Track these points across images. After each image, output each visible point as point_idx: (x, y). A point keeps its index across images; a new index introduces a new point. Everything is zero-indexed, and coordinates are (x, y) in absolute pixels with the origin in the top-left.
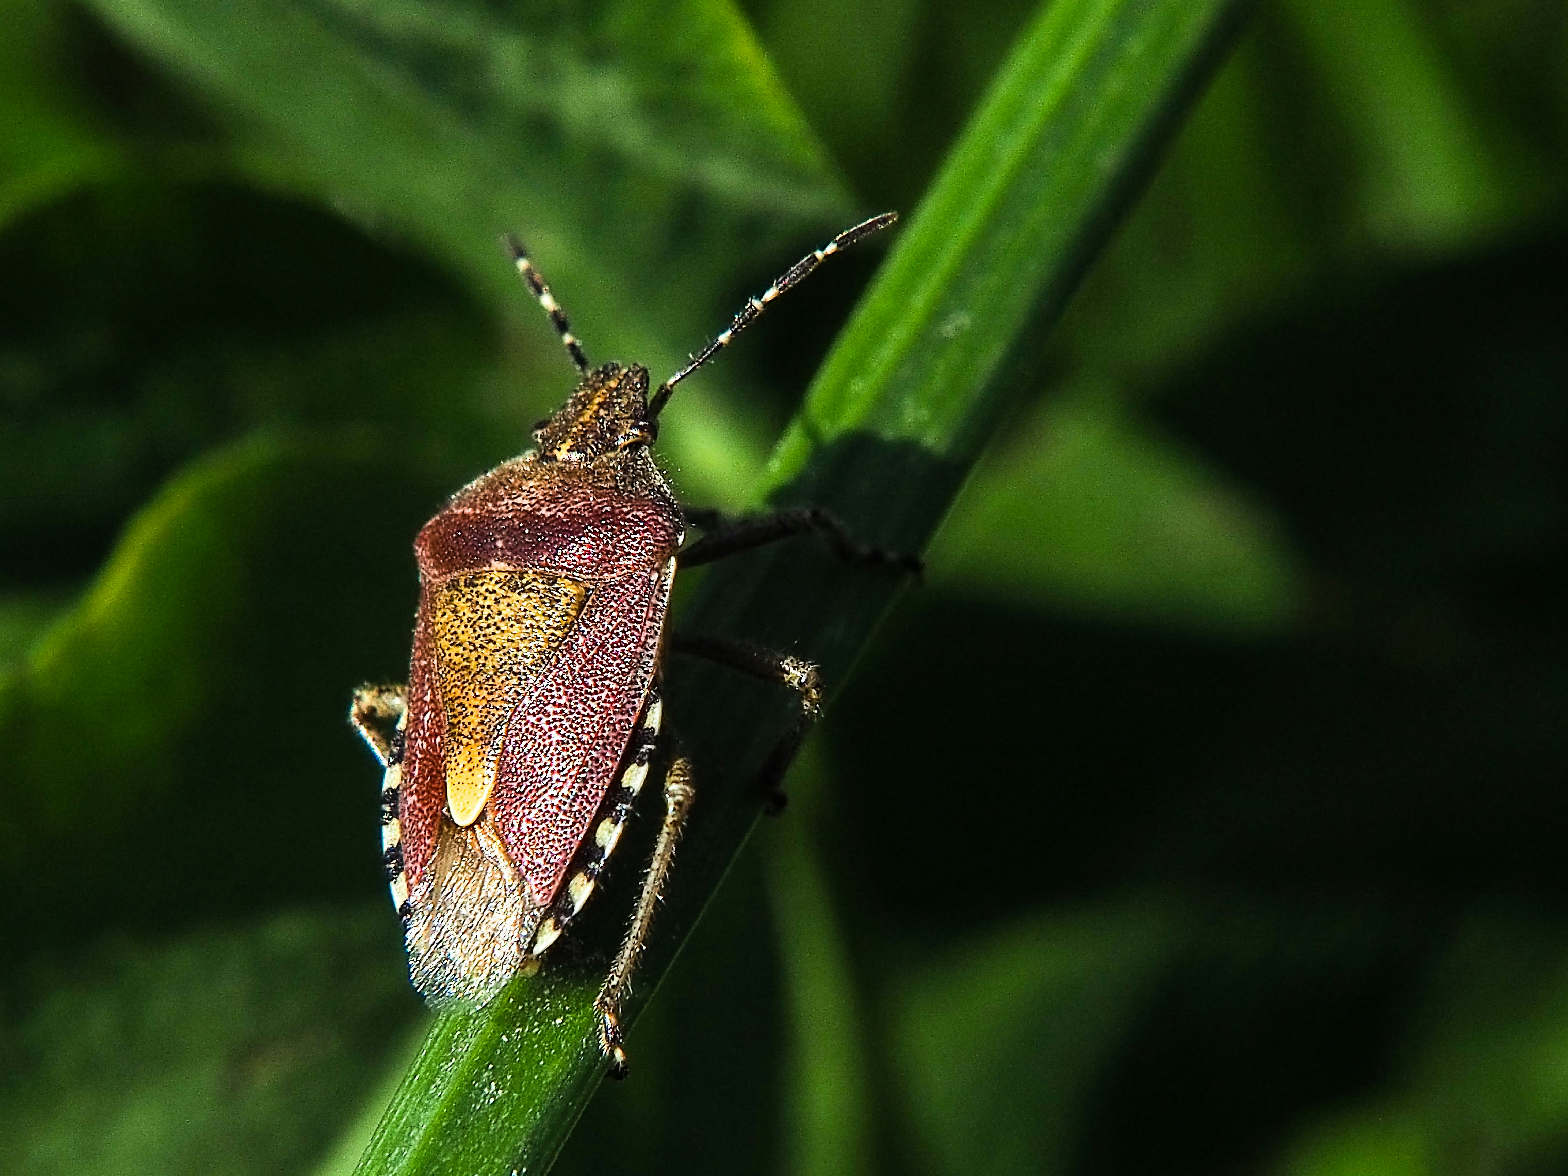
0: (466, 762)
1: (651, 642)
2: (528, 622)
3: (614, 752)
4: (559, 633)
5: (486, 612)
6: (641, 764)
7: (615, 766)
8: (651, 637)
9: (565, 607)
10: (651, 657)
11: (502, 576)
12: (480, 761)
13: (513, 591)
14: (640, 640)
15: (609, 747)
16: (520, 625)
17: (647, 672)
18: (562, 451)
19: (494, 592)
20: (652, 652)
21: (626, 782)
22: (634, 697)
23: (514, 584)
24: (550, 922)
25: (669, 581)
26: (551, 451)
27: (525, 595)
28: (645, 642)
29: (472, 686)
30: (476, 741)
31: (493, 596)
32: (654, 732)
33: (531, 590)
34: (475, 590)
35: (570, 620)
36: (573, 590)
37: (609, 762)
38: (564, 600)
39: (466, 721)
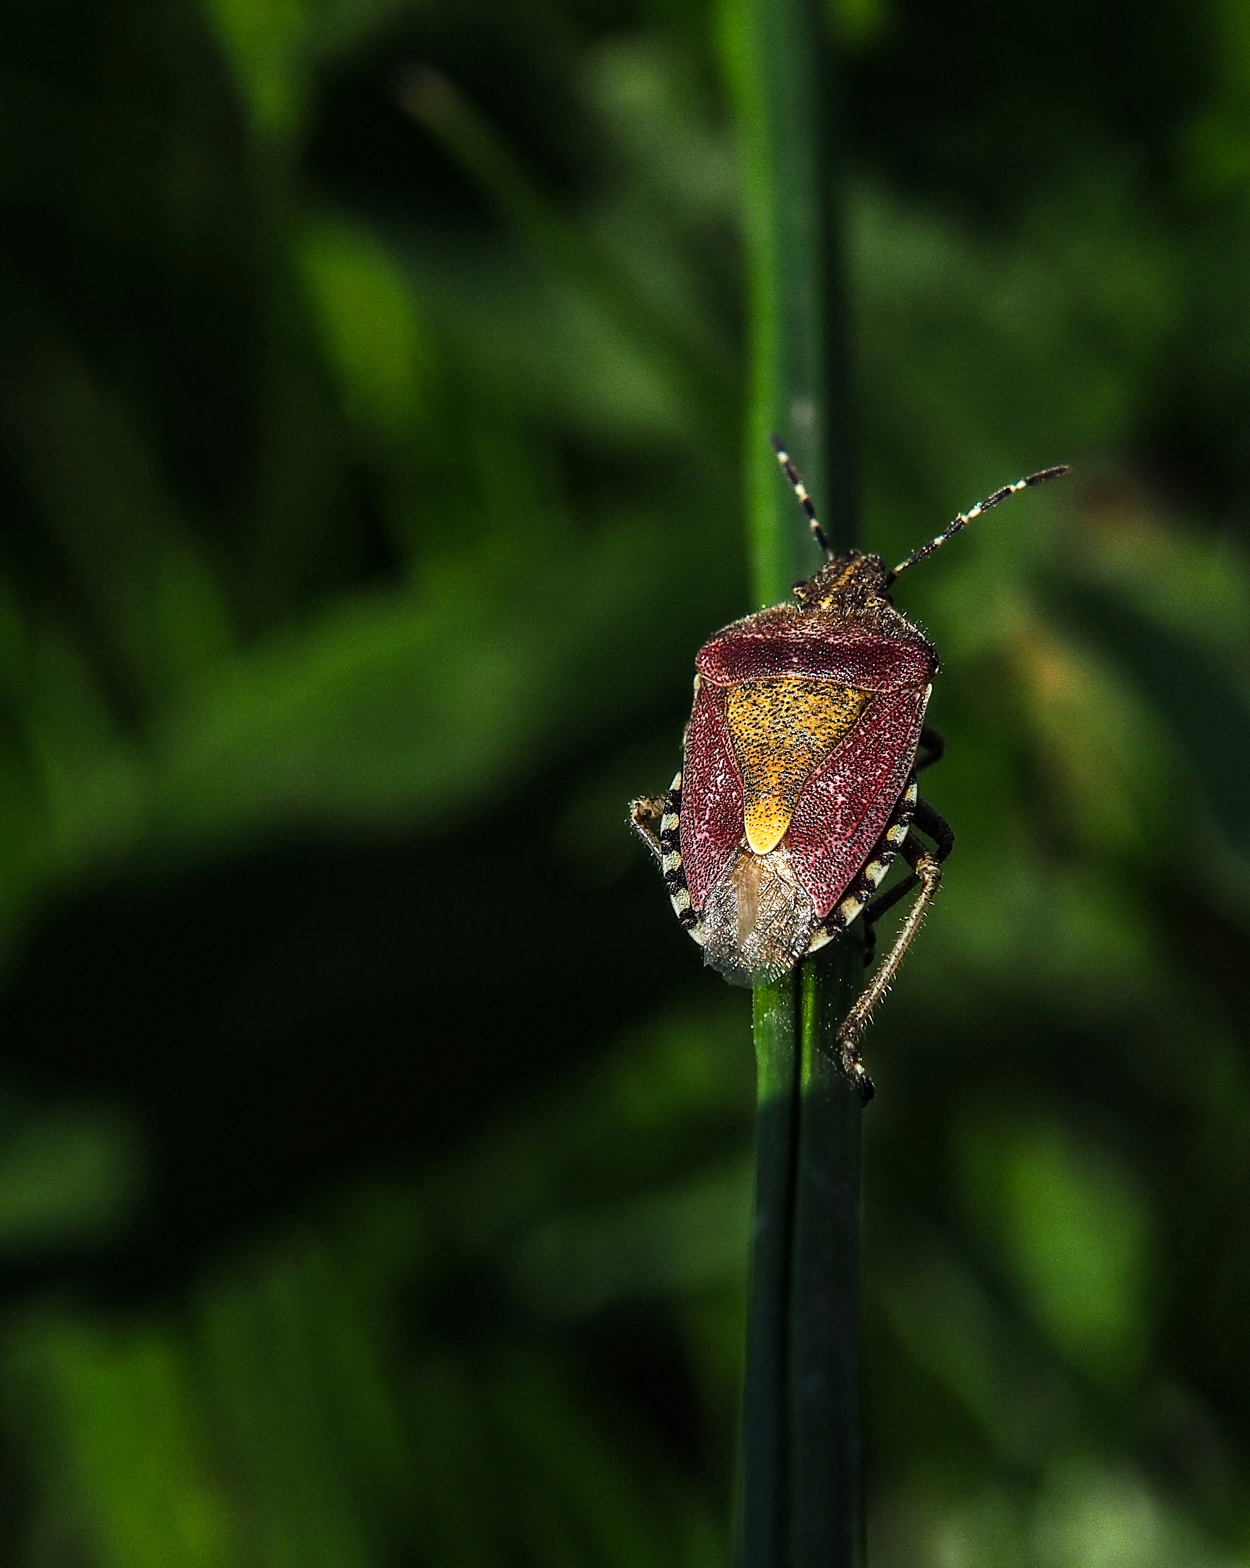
0: (763, 810)
1: (913, 741)
2: (822, 716)
3: (884, 814)
4: (846, 726)
5: (786, 706)
6: (903, 824)
7: (884, 824)
8: (913, 738)
9: (852, 708)
10: (913, 751)
11: (798, 682)
12: (778, 810)
13: (810, 693)
14: (906, 739)
15: (880, 810)
16: (816, 717)
17: (909, 761)
18: (825, 602)
19: (793, 692)
20: (914, 748)
21: (890, 837)
22: (899, 778)
23: (808, 687)
24: (824, 930)
25: (926, 700)
26: (816, 601)
27: (820, 697)
28: (909, 741)
29: (771, 757)
30: (774, 796)
31: (792, 695)
32: (913, 805)
33: (825, 694)
34: (774, 690)
35: (854, 718)
36: (857, 698)
37: (880, 821)
38: (851, 703)
39: (765, 782)
